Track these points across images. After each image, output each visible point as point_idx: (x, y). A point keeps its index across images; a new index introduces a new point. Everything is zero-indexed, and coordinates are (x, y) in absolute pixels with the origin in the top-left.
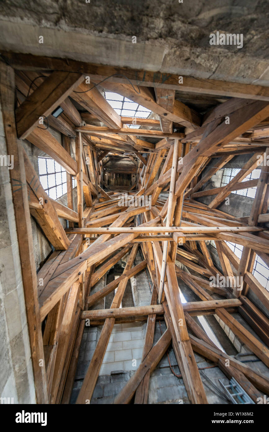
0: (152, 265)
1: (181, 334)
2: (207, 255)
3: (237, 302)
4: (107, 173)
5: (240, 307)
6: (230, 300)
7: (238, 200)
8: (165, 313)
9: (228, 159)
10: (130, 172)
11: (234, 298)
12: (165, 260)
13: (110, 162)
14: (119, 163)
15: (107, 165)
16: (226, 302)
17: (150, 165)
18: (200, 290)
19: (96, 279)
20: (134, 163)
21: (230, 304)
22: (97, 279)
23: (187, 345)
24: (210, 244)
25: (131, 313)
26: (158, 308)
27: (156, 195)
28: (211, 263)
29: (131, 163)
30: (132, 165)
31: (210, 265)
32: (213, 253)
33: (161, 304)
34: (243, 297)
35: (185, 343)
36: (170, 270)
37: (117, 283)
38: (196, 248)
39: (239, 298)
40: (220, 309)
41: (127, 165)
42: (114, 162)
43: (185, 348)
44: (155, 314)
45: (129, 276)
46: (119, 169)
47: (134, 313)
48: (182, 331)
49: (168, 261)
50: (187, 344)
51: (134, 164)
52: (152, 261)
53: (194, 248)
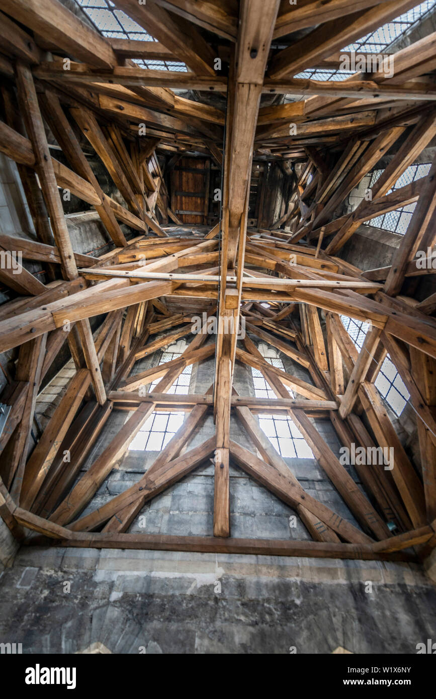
0: (126, 256)
1: (64, 311)
2: (150, 350)
3: (103, 398)
4: (262, 168)
5: (97, 404)
6: (104, 388)
7: (248, 380)
8: (69, 283)
9: (303, 361)
10: (260, 216)
11: (107, 393)
12: (173, 277)
13: (281, 175)
14: (279, 193)
15: (277, 168)
16: (100, 383)
17: (293, 249)
18: (106, 342)
19: (89, 124)
20: (276, 223)
21: (99, 389)
22: (87, 126)
23: (48, 323)
24: (163, 352)
25: (54, 207)
26: (72, 267)
27: (258, 260)
28: (139, 356)
29: (276, 219)
30: (273, 220)
31: (137, 355)
32: (153, 358)
33: (80, 274)
34: (111, 405)
35: (50, 320)
36: (161, 287)
37: (89, 179)
38: (152, 332)
39: (108, 400)
40: (89, 375)
41: (274, 210)
42: (281, 183)
43: (42, 321)
44: (62, 261)
45: (101, 209)
46: (269, 194)
47: (56, 215)
48: (69, 313)
49: (173, 282)
50: (50, 324)
51: (274, 222)
52: (134, 257)
53: (151, 329)
